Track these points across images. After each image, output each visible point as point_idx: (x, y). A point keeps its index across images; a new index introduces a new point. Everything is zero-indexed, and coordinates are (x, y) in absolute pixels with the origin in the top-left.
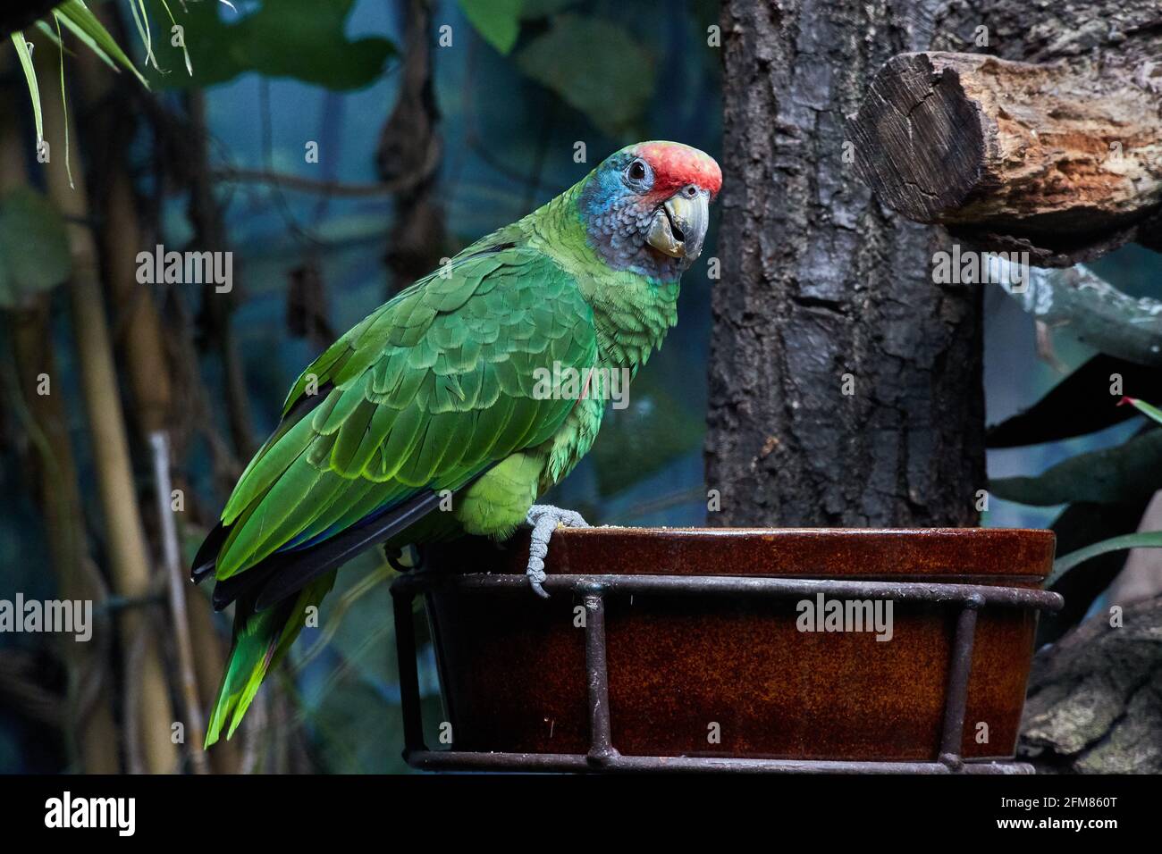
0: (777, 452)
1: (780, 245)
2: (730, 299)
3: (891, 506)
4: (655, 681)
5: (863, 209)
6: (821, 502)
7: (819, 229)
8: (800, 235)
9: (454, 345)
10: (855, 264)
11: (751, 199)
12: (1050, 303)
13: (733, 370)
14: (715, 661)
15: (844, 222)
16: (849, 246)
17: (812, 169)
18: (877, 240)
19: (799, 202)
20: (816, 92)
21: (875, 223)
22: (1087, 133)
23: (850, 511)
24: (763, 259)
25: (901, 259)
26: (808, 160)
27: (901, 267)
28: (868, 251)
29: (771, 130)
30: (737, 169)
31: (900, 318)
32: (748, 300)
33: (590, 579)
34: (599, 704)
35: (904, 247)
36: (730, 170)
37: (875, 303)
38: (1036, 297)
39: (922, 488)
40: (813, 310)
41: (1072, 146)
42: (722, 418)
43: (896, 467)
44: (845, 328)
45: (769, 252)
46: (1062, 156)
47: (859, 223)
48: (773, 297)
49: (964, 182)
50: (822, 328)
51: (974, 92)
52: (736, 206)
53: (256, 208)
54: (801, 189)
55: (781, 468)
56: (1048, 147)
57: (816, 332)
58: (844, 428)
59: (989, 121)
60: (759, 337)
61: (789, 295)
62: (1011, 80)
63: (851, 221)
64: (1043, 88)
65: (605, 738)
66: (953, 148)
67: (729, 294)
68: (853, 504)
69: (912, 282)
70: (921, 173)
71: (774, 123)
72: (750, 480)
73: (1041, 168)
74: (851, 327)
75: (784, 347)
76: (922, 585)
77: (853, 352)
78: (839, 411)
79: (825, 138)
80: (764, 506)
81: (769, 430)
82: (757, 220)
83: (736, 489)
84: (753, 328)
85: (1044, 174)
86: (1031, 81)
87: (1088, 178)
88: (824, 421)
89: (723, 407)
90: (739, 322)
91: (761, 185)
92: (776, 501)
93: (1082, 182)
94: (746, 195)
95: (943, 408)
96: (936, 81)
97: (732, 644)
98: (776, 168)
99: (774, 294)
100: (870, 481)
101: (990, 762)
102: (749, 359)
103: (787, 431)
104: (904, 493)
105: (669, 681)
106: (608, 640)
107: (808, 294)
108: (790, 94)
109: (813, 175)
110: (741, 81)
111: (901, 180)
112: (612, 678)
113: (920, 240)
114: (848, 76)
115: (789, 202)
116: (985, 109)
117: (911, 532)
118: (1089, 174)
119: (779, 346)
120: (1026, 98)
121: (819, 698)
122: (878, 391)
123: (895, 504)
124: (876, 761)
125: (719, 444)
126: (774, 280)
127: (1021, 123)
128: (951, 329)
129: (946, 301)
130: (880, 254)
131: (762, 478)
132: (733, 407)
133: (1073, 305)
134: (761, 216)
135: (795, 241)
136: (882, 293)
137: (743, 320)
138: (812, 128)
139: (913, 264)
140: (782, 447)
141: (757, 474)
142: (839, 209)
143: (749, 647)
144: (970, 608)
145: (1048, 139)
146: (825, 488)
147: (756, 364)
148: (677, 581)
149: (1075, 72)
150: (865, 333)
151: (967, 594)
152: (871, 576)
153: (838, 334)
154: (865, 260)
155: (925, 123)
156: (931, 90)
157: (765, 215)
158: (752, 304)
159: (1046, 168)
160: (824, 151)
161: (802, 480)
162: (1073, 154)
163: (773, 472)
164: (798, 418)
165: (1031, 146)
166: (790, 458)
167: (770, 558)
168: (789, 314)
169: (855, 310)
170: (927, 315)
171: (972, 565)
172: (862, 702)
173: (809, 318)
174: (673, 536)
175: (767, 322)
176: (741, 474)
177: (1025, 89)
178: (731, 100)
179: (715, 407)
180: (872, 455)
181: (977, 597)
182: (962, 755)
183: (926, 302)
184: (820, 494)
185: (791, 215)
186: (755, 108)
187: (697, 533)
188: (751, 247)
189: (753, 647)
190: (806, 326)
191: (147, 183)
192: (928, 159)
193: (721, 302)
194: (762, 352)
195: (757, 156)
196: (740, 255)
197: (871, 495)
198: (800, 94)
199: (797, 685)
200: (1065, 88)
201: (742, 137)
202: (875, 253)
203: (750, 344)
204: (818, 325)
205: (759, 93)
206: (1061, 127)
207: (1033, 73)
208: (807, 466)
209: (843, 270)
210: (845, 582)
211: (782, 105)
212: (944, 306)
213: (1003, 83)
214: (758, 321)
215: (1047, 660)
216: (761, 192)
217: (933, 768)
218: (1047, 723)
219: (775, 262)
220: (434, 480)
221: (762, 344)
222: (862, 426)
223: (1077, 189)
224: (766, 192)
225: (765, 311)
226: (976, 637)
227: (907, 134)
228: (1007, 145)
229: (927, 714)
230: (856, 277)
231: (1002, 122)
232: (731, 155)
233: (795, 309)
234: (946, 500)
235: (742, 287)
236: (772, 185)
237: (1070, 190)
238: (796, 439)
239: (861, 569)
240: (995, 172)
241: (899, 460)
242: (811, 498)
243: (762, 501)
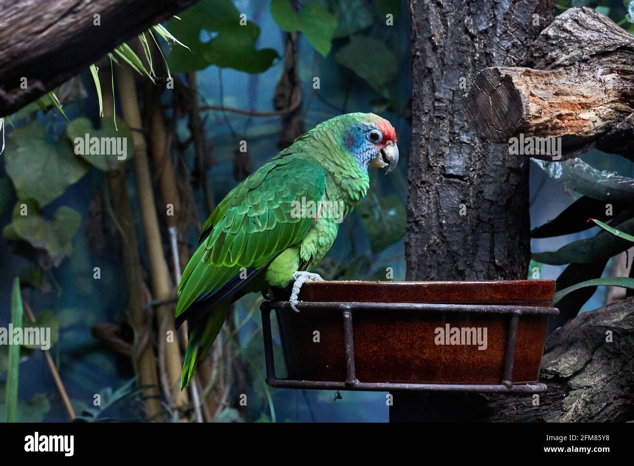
0: (436, 243)
1: (437, 150)
2: (415, 174)
3: (487, 267)
4: (375, 349)
5: (474, 135)
6: (456, 265)
7: (454, 143)
8: (446, 146)
9: (255, 203)
10: (470, 159)
11: (424, 130)
12: (561, 173)
13: (416, 207)
14: (401, 340)
15: (465, 140)
16: (467, 151)
17: (451, 116)
18: (480, 148)
19: (445, 131)
20: (453, 82)
21: (480, 141)
22: (572, 102)
23: (469, 269)
24: (429, 157)
25: (491, 157)
26: (449, 113)
27: (491, 160)
28: (476, 153)
29: (433, 100)
30: (418, 117)
31: (491, 183)
32: (423, 175)
33: (346, 304)
34: (351, 361)
35: (492, 151)
36: (415, 117)
37: (479, 176)
38: (555, 171)
39: (501, 259)
40: (452, 179)
41: (564, 108)
42: (411, 227)
43: (489, 249)
44: (466, 188)
45: (432, 154)
46: (559, 112)
47: (472, 141)
48: (434, 174)
49: (514, 125)
50: (456, 188)
51: (518, 85)
52: (418, 133)
53: (219, 123)
54: (446, 125)
55: (437, 250)
56: (553, 108)
57: (453, 189)
58: (466, 232)
59: (525, 98)
60: (428, 192)
61: (441, 173)
62: (537, 78)
63: (468, 140)
64: (552, 82)
65: (353, 375)
66: (510, 110)
67: (415, 172)
68: (470, 266)
69: (496, 167)
70: (496, 121)
71: (434, 96)
72: (424, 255)
73: (549, 119)
74: (469, 187)
75: (439, 197)
76: (494, 306)
77: (469, 198)
78: (463, 225)
79: (456, 103)
80: (430, 267)
81: (432, 233)
82: (426, 139)
83: (418, 259)
84: (425, 188)
85: (551, 121)
86: (546, 79)
87: (571, 122)
88: (457, 229)
89: (412, 222)
90: (419, 185)
91: (428, 123)
92: (436, 264)
93: (569, 123)
94: (422, 129)
95: (510, 222)
96: (502, 80)
97: (409, 333)
98: (435, 116)
99: (434, 172)
100: (477, 255)
101: (525, 384)
102: (424, 202)
103: (441, 233)
104: (493, 261)
105: (381, 349)
106: (354, 331)
107: (449, 173)
108: (441, 83)
109: (452, 119)
110: (419, 77)
111: (487, 124)
112: (356, 348)
113: (499, 148)
114: (467, 75)
115: (441, 131)
116: (523, 93)
117: (488, 283)
118: (572, 120)
119: (437, 196)
120: (544, 87)
121: (448, 357)
122: (480, 216)
123: (489, 266)
124: (474, 384)
125: (410, 239)
126: (434, 166)
127: (541, 98)
128: (514, 188)
129: (511, 175)
130: (482, 154)
131: (429, 254)
132: (417, 223)
133: (571, 174)
134: (429, 138)
135: (444, 149)
136: (482, 172)
137: (421, 185)
138: (451, 98)
139: (497, 159)
140: (438, 241)
141: (427, 252)
142: (463, 135)
143: (417, 334)
144: (515, 316)
145: (553, 105)
146: (457, 259)
147: (427, 204)
148: (384, 305)
149: (567, 73)
150: (475, 190)
151: (514, 310)
152: (471, 302)
153: (463, 190)
154: (475, 157)
155: (497, 99)
156: (500, 84)
157: (430, 137)
158: (425, 177)
159: (551, 118)
160: (456, 109)
161: (447, 255)
162: (564, 112)
163: (434, 252)
164: (445, 228)
165: (545, 108)
166: (442, 245)
167: (426, 295)
168: (441, 181)
169: (471, 180)
170: (503, 181)
171: (516, 297)
172: (467, 358)
173: (450, 183)
174: (382, 285)
175: (431, 185)
176: (420, 253)
177: (543, 82)
178: (415, 86)
179: (409, 222)
180: (478, 244)
181: (518, 311)
182: (513, 381)
183: (502, 176)
184: (455, 262)
185: (442, 137)
186: (426, 89)
187: (393, 284)
188: (424, 151)
189: (418, 334)
190: (449, 187)
191: (170, 112)
192: (499, 115)
193: (412, 176)
194: (429, 198)
195: (427, 111)
196: (420, 155)
197: (478, 262)
198: (445, 83)
199: (438, 351)
200: (562, 81)
201: (420, 102)
202: (479, 154)
203: (424, 195)
204: (454, 186)
205: (428, 82)
206: (560, 99)
207: (547, 75)
208: (449, 249)
209: (465, 162)
210: (459, 305)
211: (438, 88)
212: (510, 177)
213: (533, 80)
214: (429, 185)
215: (558, 334)
216: (429, 127)
217: (499, 387)
218: (556, 364)
219: (435, 158)
220: (254, 264)
221: (429, 195)
222: (474, 231)
223: (566, 127)
224: (431, 127)
225: (431, 180)
226: (518, 329)
227: (490, 104)
228: (533, 109)
229: (496, 363)
230: (471, 165)
231: (531, 98)
232: (415, 110)
233: (443, 179)
234: (512, 264)
235: (420, 170)
236: (433, 124)
237: (563, 128)
238: (445, 237)
239: (466, 299)
240: (528, 121)
241: (490, 246)
242: (451, 263)
243: (430, 264)
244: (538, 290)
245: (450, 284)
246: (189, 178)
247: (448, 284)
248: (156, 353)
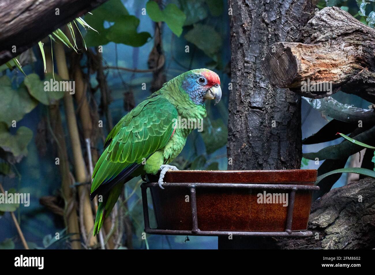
0: (246, 147)
1: (246, 92)
2: (233, 107)
3: (276, 162)
4: (210, 211)
5: (268, 83)
6: (257, 161)
7: (256, 88)
8: (251, 90)
9: (137, 125)
10: (266, 97)
11: (238, 80)
12: (320, 106)
13: (234, 126)
14: (225, 205)
15: (263, 86)
16: (264, 93)
17: (254, 72)
18: (272, 91)
19: (251, 81)
20: (255, 52)
21: (271, 86)
22: (326, 63)
23: (265, 163)
24: (241, 96)
25: (278, 96)
26: (253, 70)
27: (278, 98)
28: (269, 94)
29: (243, 62)
30: (234, 72)
31: (278, 112)
32: (238, 107)
33: (192, 184)
34: (195, 218)
35: (279, 93)
36: (233, 72)
37: (271, 108)
38: (316, 104)
39: (284, 157)
40: (255, 110)
41: (322, 66)
42: (231, 138)
43: (277, 151)
44: (263, 114)
45: (243, 94)
46: (319, 69)
47: (267, 86)
48: (244, 106)
49: (292, 77)
50: (257, 114)
51: (295, 53)
52: (234, 82)
53: (115, 76)
54: (251, 77)
55: (247, 152)
56: (315, 67)
57: (255, 115)
58: (263, 141)
59: (299, 61)
60: (241, 117)
61: (248, 106)
62: (306, 49)
63: (264, 86)
64: (315, 51)
65: (196, 226)
66: (289, 68)
67: (233, 106)
68: (266, 161)
69: (282, 102)
70: (281, 75)
71: (244, 60)
72: (238, 155)
73: (313, 73)
74: (265, 114)
75: (247, 120)
76: (280, 185)
77: (266, 121)
78: (262, 136)
79: (257, 64)
80: (242, 162)
81: (243, 141)
82: (240, 86)
83: (235, 157)
84: (239, 115)
85: (314, 74)
86: (311, 49)
87: (326, 75)
88: (258, 139)
89: (231, 135)
90: (235, 113)
91: (241, 76)
92: (245, 160)
93: (325, 76)
94: (237, 79)
95: (290, 135)
96: (285, 50)
97: (230, 201)
98: (245, 72)
99: (245, 105)
100: (270, 155)
101: (299, 232)
102: (238, 123)
103: (248, 142)
104: (280, 158)
105: (213, 211)
106: (197, 200)
107: (253, 106)
108: (248, 52)
109: (255, 74)
110: (236, 49)
111: (276, 76)
112: (198, 210)
113: (283, 91)
114: (264, 47)
115: (248, 81)
116: (298, 58)
117: (277, 171)
118: (327, 74)
119: (246, 119)
120: (310, 54)
121: (253, 215)
122: (272, 131)
123: (277, 161)
124: (269, 232)
125: (230, 145)
126: (245, 102)
127: (308, 61)
128: (292, 114)
129: (290, 107)
130: (273, 95)
131: (242, 154)
132: (234, 135)
133: (326, 107)
134: (241, 85)
135: (250, 91)
136: (273, 105)
137: (236, 113)
138: (254, 61)
139: (282, 97)
140: (247, 146)
141: (240, 153)
142: (262, 83)
143: (234, 202)
144: (293, 191)
145: (315, 65)
146: (258, 157)
147: (240, 124)
148: (215, 185)
149: (324, 46)
150: (269, 116)
151: (293, 187)
152: (267, 183)
153: (262, 116)
154: (269, 96)
155: (282, 61)
156: (284, 53)
157: (242, 84)
158: (239, 108)
159: (314, 73)
160: (257, 67)
161: (252, 155)
162: (322, 69)
163: (245, 153)
164: (251, 138)
165: (311, 67)
166: (249, 149)
167: (240, 178)
168: (249, 111)
169: (266, 110)
170: (286, 111)
171: (294, 180)
172: (265, 216)
173: (254, 112)
174: (213, 173)
175: (243, 113)
176: (236, 153)
177: (310, 51)
178: (233, 54)
179: (229, 135)
180: (271, 148)
181: (295, 188)
182: (292, 230)
183: (285, 107)
184: (257, 159)
185: (249, 85)
186: (239, 56)
187: (220, 172)
188: (238, 93)
189: (235, 202)
190: (253, 114)
191: (86, 70)
192: (283, 71)
193: (231, 107)
194: (242, 121)
195: (240, 69)
196: (236, 95)
197: (271, 159)
198: (251, 52)
199: (247, 212)
200: (320, 51)
201: (236, 64)
202: (271, 94)
203: (238, 119)
204: (256, 114)
205: (240, 52)
206: (319, 61)
207: (312, 47)
208: (253, 151)
209: (263, 99)
210: (260, 185)
211: (246, 55)
212: (290, 108)
213: (303, 50)
214: (241, 113)
215: (319, 202)
216: (241, 78)
217: (284, 233)
218: (318, 219)
219: (245, 97)
220: (136, 161)
221: (241, 119)
222: (268, 140)
223: (323, 78)
224: (242, 78)
225: (242, 110)
226: (295, 198)
227: (277, 64)
228: (304, 67)
229: (282, 219)
230: (266, 101)
231: (302, 61)
232: (233, 68)
233: (250, 110)
234: (291, 160)
235: (236, 104)
236: (244, 76)
237: (321, 78)
238: (251, 144)
239: (264, 181)
240: (301, 74)
241: (278, 149)
242: (255, 159)
243: (242, 161)
244: (307, 175)
245: (254, 172)
246: (97, 109)
247: (253, 172)
248: (78, 214)
